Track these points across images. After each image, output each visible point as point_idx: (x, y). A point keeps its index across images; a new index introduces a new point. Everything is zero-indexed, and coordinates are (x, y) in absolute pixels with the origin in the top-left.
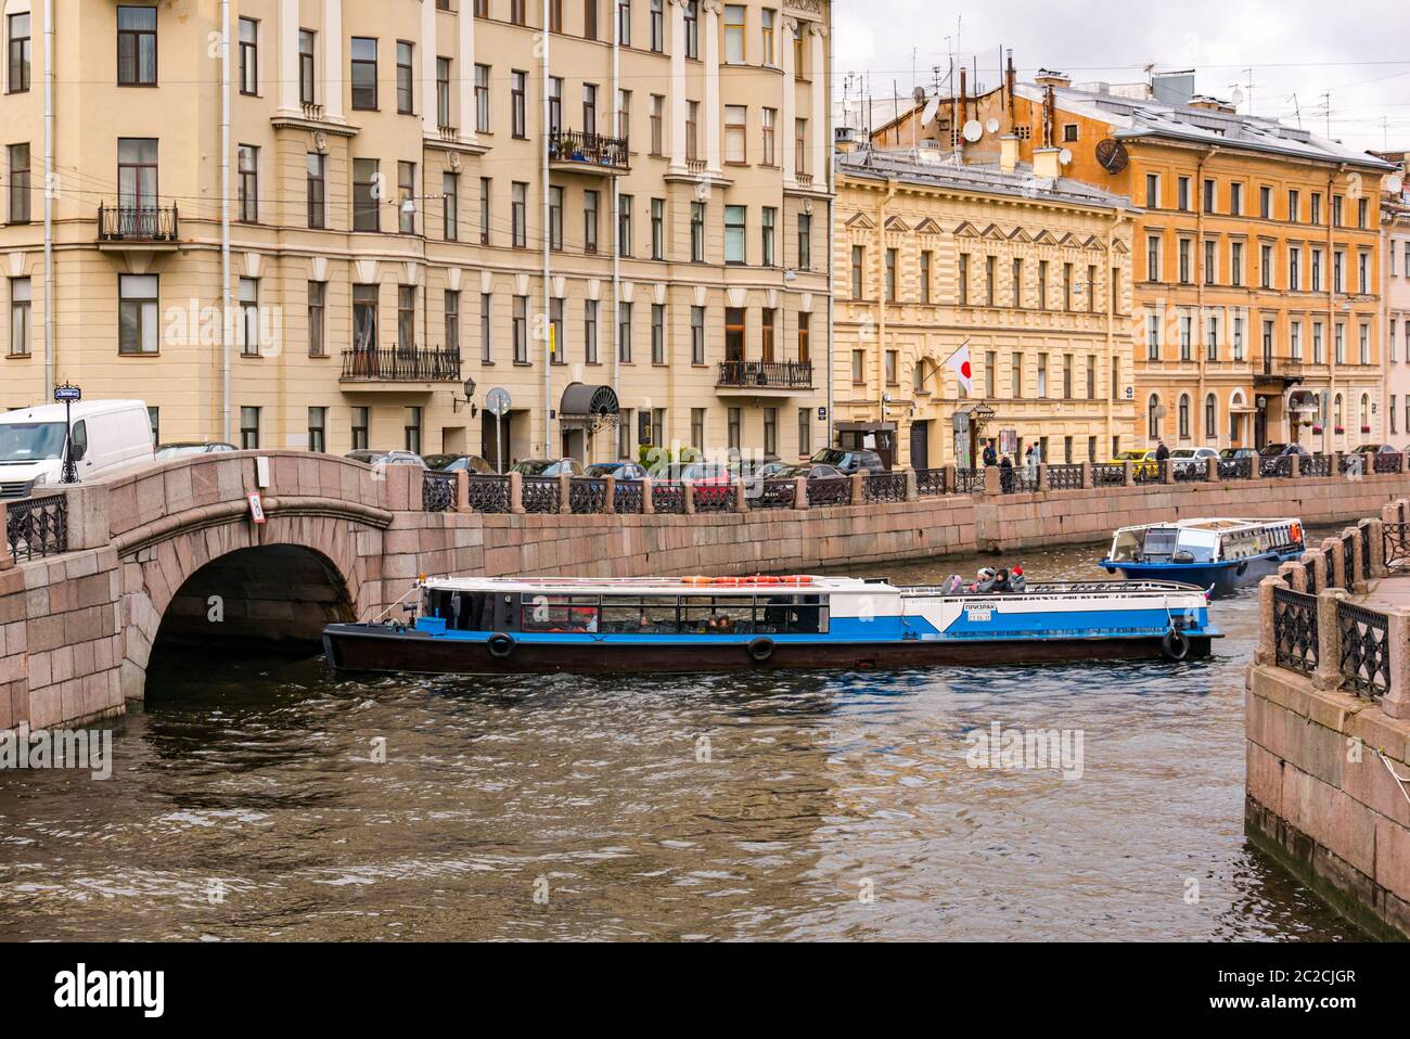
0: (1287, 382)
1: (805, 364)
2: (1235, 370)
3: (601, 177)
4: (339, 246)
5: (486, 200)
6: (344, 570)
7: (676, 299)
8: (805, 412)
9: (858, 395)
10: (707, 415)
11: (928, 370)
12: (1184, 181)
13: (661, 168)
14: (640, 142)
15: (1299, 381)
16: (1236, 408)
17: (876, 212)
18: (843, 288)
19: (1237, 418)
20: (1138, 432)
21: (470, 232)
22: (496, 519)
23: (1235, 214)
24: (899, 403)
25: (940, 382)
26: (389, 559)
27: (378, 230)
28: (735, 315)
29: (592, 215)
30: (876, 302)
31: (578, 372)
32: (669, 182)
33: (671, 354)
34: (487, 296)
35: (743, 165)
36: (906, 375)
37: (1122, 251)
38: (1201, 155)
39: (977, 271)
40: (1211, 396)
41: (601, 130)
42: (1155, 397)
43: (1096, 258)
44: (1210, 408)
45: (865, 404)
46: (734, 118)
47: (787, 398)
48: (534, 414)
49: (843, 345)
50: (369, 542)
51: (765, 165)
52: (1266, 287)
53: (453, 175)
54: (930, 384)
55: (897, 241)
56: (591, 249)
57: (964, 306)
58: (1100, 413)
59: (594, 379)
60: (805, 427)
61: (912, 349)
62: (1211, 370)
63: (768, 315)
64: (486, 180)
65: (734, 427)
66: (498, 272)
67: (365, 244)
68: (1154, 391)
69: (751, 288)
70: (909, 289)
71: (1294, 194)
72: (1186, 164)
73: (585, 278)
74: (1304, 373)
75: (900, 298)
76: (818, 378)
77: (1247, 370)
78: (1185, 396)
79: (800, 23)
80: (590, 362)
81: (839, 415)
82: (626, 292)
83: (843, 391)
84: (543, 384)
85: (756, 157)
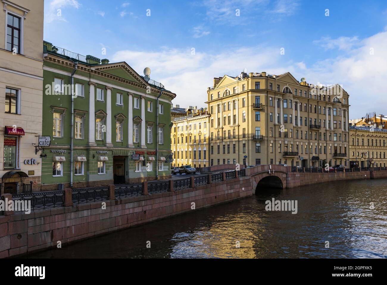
1: (346, 153)
3: (317, 130)
4: (282, 139)
5: (302, 133)
6: (281, 179)
7: (327, 145)
8: (346, 160)
9: (353, 157)
10: (332, 160)
11: (363, 154)
13: (325, 129)
14: (322, 125)
17: (355, 133)
18: (351, 143)
21: (300, 137)
22: (301, 173)
24: (359, 159)
26: (287, 178)
28: (336, 147)
29: (316, 135)
30: (356, 145)
31: (314, 155)
32: (326, 130)
33: (327, 153)
34: (302, 145)
35: (336, 128)
36: (360, 155)
39: (370, 141)
41: (317, 124)
45: (354, 159)
46: (335, 122)
47: (343, 158)
48: (308, 160)
49: (351, 151)
50: (284, 176)
53: (297, 130)
54: (364, 156)
55: (359, 137)
56: (316, 139)
57: (369, 146)
59: (317, 155)
60: (346, 162)
61: (361, 151)
63: (340, 147)
64: (302, 131)
65: (336, 161)
66: (303, 142)
67: (286, 139)
69: (338, 144)
70: (361, 143)
73: (315, 143)
75: (359, 145)
76: (347, 155)
79: (344, 110)
80: (316, 153)
81: (350, 160)
82: (321, 144)
83: (351, 157)
84: (309, 156)
85: (338, 127)
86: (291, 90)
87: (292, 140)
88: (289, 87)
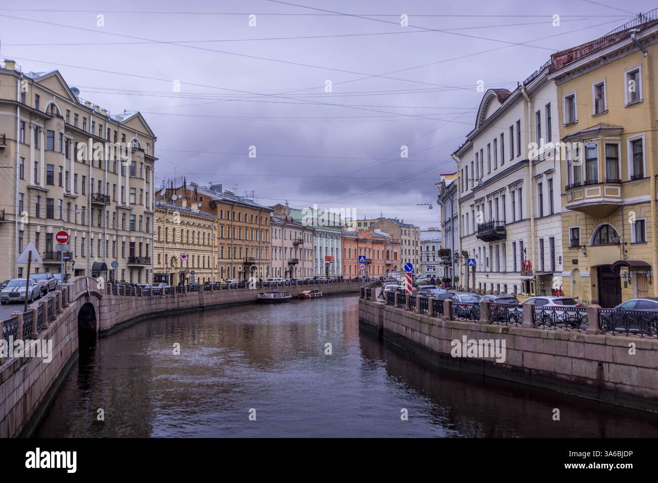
0: (251, 264)
1: (148, 258)
2: (240, 261)
3: (102, 206)
4: (43, 223)
5: (76, 211)
6: (95, 310)
7: (119, 240)
8: (147, 270)
9: (159, 266)
10: (125, 271)
11: (174, 260)
12: (228, 212)
13: (115, 204)
14: (111, 198)
15: (254, 263)
16: (240, 270)
17: (164, 218)
18: (156, 237)
19: (240, 273)
20: (218, 276)
21: (72, 220)
23: (239, 221)
24: (167, 268)
25: (176, 263)
26: (101, 308)
27: (53, 218)
28: (132, 244)
29: (100, 216)
30: (163, 241)
31: (96, 259)
32: (117, 208)
33: (117, 255)
34: (76, 238)
35: (135, 204)
36: (169, 262)
37: (215, 229)
38: (233, 206)
39: (185, 234)
40: (234, 267)
41: (102, 193)
42: (222, 267)
43: (210, 231)
44: (234, 270)
45: (160, 269)
46: (133, 192)
47: (143, 267)
48: (86, 270)
49: (156, 252)
51: (140, 204)
52: (246, 240)
53: (69, 204)
54: (174, 264)
55: (168, 225)
56: (99, 225)
57: (182, 243)
58: (211, 272)
59: (100, 261)
60: (147, 274)
61: (171, 254)
62: (234, 261)
63: (141, 244)
64: (76, 205)
65: (131, 274)
66: (78, 231)
67: (50, 223)
68: (222, 266)
69: (137, 237)
70: (170, 238)
71: (252, 216)
72: (228, 208)
73: (98, 233)
74: (256, 262)
75: (168, 241)
76: (150, 261)
77: (242, 261)
78: (229, 267)
79: (147, 167)
80: (99, 257)
81: (155, 271)
82: (107, 237)
83: (156, 265)
84: (88, 262)
85: (138, 202)
86: (59, 109)
87: (60, 224)
88: (56, 104)
